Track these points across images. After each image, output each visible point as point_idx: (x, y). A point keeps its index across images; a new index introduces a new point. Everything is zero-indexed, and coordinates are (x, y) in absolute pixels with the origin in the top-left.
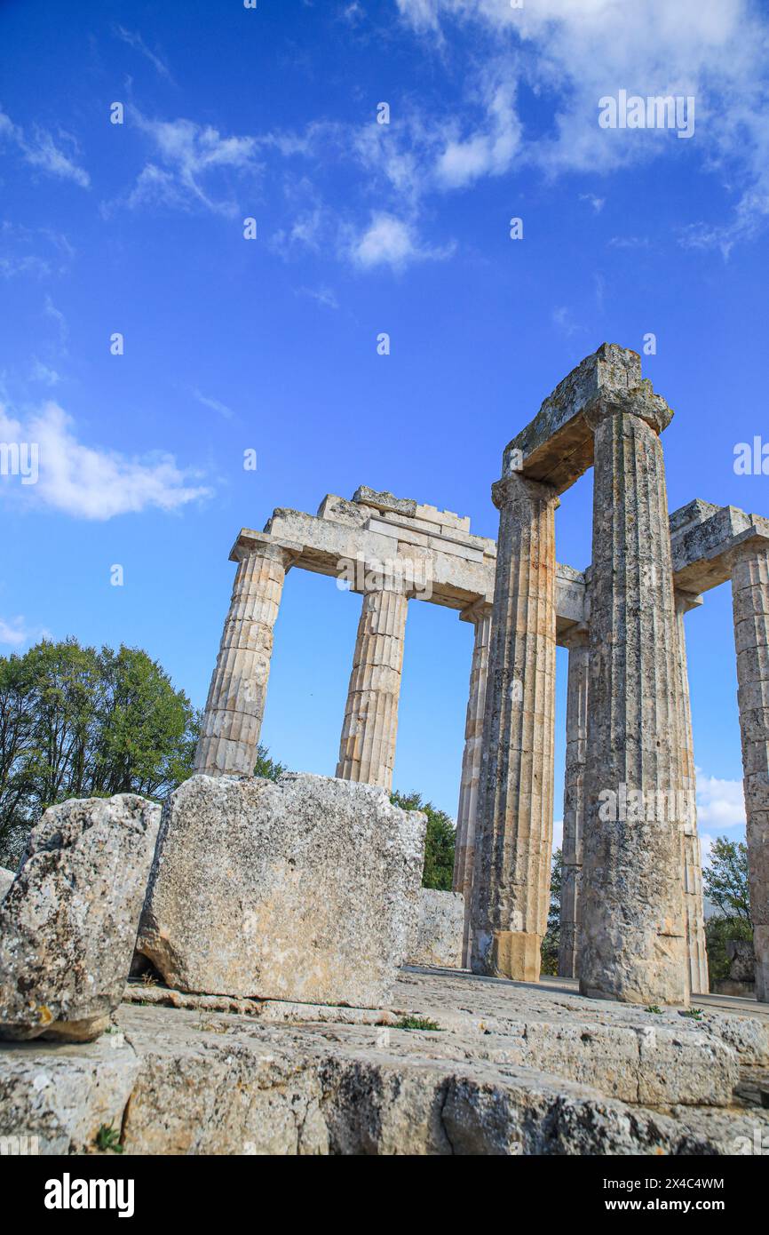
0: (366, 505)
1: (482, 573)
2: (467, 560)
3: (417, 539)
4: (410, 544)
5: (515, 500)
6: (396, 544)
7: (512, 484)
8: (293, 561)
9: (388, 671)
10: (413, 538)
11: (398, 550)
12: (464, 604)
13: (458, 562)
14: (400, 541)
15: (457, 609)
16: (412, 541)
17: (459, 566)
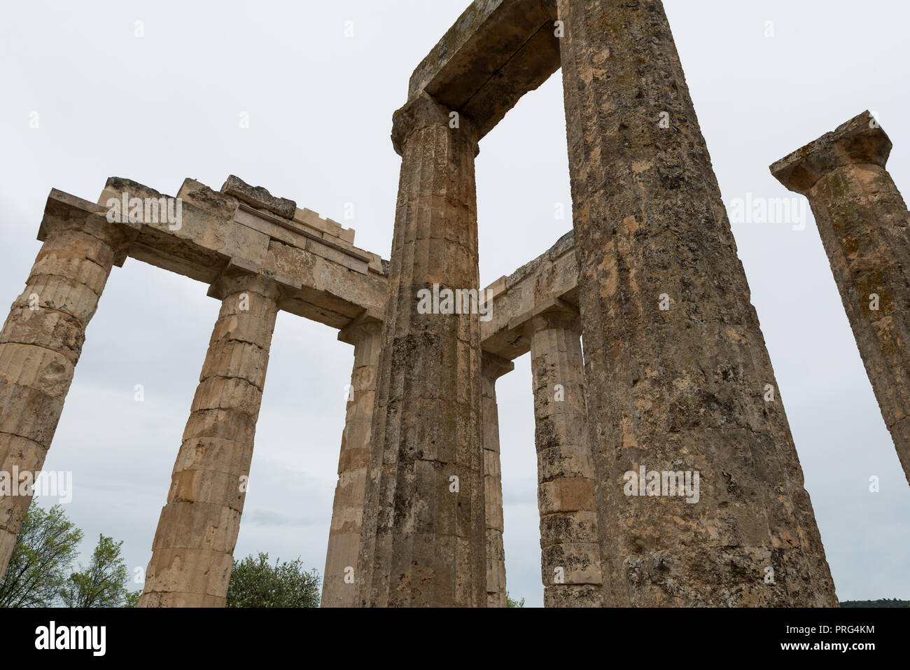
0: (235, 197)
1: (366, 286)
2: (350, 270)
3: (293, 239)
4: (284, 243)
5: (425, 127)
6: (268, 240)
7: (422, 106)
8: (127, 244)
9: (246, 386)
10: (288, 237)
11: (270, 248)
12: (344, 320)
13: (339, 271)
14: (272, 239)
15: (336, 327)
16: (287, 240)
17: (341, 274)
